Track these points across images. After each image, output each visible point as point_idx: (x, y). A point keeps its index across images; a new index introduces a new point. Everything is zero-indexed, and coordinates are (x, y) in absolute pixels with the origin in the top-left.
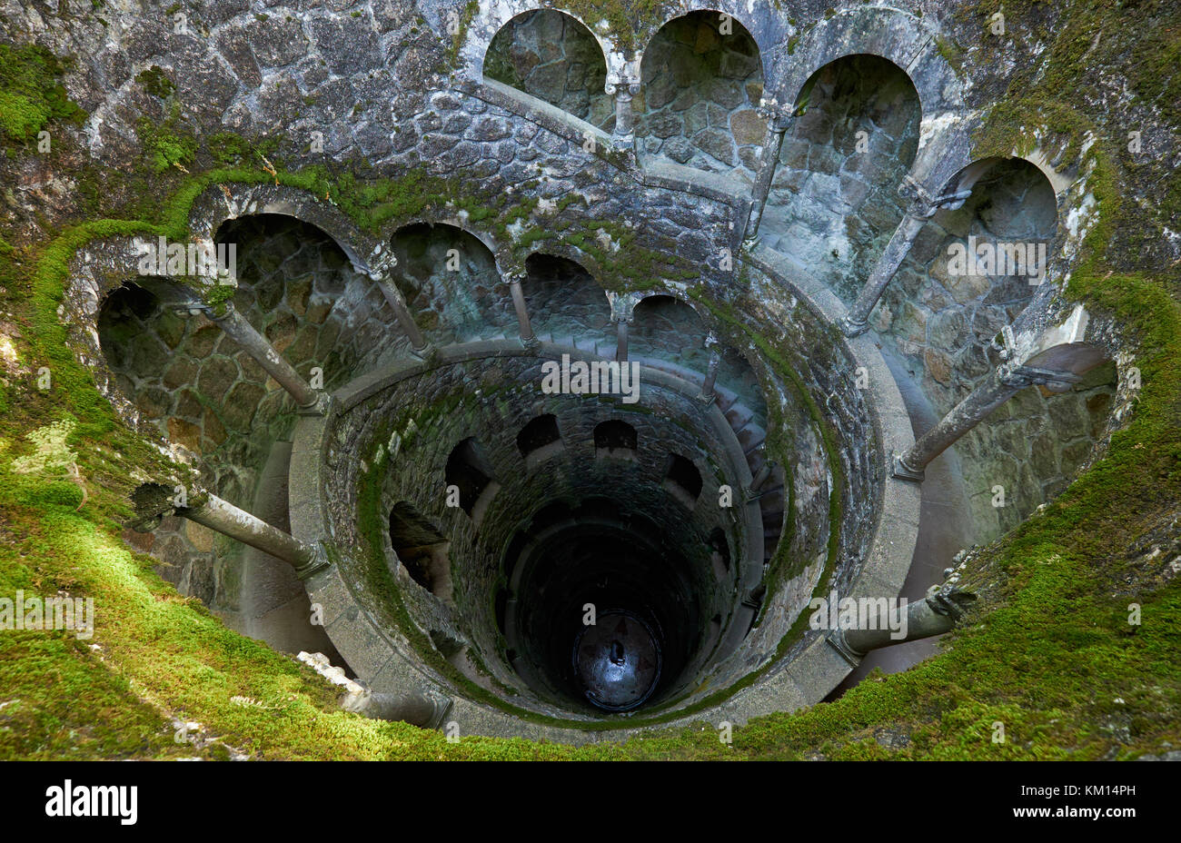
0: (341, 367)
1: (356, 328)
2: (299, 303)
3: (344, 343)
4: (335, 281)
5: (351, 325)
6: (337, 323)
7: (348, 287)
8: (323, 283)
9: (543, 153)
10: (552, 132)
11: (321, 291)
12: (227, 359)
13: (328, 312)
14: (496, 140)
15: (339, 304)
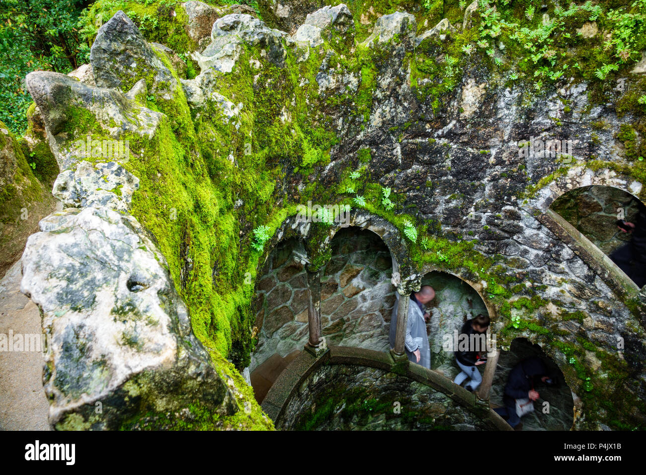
0: (340, 331)
1: (366, 312)
2: (345, 279)
3: (353, 317)
4: (373, 278)
5: (364, 309)
6: (357, 303)
7: (379, 285)
8: (367, 274)
9: (570, 273)
10: (585, 263)
11: (362, 279)
12: (290, 288)
13: (357, 293)
14: (536, 249)
15: (366, 292)
